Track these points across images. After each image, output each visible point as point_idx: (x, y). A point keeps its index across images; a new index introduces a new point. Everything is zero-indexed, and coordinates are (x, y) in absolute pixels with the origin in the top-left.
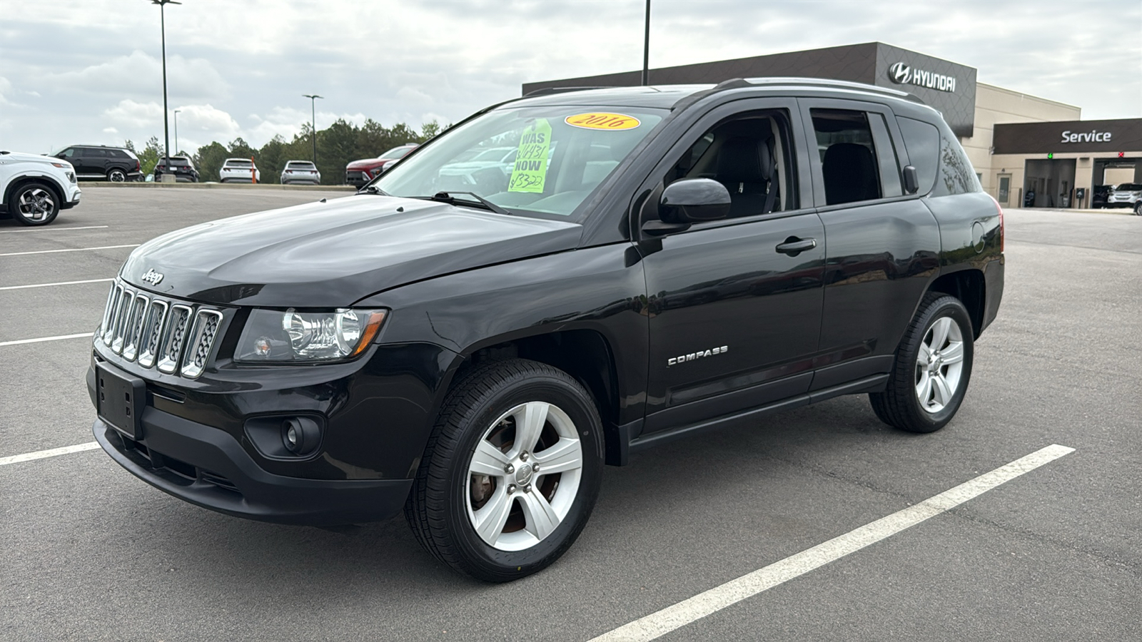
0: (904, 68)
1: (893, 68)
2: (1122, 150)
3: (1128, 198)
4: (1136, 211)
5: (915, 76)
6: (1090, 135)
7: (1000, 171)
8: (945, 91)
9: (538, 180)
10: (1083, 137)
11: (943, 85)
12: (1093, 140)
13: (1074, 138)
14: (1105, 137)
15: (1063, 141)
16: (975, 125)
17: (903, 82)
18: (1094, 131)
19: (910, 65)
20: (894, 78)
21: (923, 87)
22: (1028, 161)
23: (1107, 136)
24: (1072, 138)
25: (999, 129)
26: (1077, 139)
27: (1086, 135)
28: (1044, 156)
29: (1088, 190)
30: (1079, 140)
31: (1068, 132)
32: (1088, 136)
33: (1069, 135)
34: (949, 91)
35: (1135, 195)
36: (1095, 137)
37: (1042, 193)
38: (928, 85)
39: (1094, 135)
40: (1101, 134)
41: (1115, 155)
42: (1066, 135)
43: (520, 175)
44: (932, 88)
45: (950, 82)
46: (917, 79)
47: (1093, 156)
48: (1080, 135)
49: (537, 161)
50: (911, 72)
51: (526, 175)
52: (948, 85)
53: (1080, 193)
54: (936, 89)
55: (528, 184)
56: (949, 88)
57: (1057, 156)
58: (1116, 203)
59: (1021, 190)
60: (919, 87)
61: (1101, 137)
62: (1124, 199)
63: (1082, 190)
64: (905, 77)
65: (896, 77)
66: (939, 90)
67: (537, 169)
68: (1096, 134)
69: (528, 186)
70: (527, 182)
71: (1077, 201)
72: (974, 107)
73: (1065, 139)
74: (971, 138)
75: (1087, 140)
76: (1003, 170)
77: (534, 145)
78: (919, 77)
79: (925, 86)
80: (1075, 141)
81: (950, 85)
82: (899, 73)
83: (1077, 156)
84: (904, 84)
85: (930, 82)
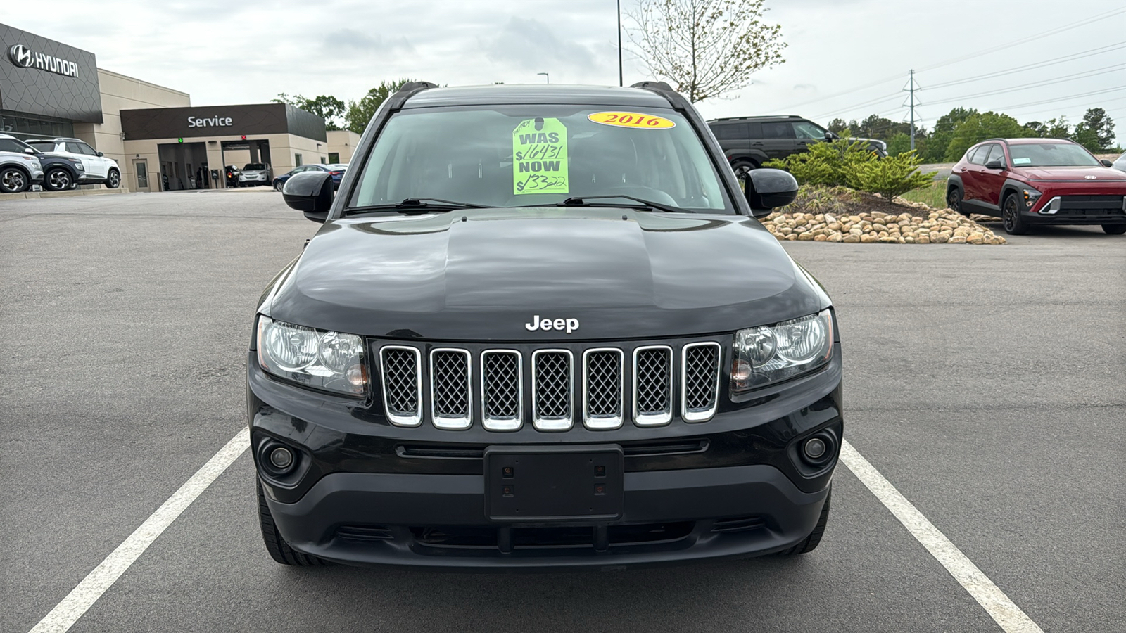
0: (24, 51)
1: (13, 50)
2: (243, 133)
3: (256, 177)
4: (276, 188)
5: (38, 60)
6: (214, 120)
7: (135, 157)
8: (69, 76)
9: (561, 180)
10: (207, 122)
11: (67, 71)
12: (217, 125)
13: (199, 123)
14: (227, 122)
15: (190, 126)
16: (103, 112)
17: (27, 65)
18: (216, 117)
19: (30, 49)
20: (17, 61)
21: (47, 71)
22: (160, 146)
23: (229, 121)
24: (197, 123)
25: (125, 115)
26: (203, 124)
27: (209, 120)
28: (175, 141)
29: (221, 171)
30: (205, 125)
31: (193, 118)
32: (212, 121)
33: (194, 120)
34: (73, 76)
35: (261, 174)
36: (216, 121)
37: (172, 176)
38: (52, 70)
39: (217, 120)
40: (223, 119)
41: (239, 138)
42: (191, 120)
43: (533, 177)
44: (56, 73)
45: (72, 66)
46: (40, 63)
47: (219, 139)
48: (204, 120)
49: (555, 161)
50: (33, 56)
51: (542, 176)
52: (72, 70)
53: (215, 174)
54: (60, 74)
55: (548, 185)
56: (73, 73)
57: (186, 140)
58: (246, 182)
59: (158, 174)
60: (43, 71)
61: (223, 122)
62: (253, 178)
63: (216, 171)
64: (28, 61)
65: (19, 60)
66: (64, 74)
67: (556, 169)
68: (219, 118)
69: (548, 187)
70: (545, 184)
71: (213, 182)
72: (99, 93)
73: (192, 124)
74: (102, 124)
75: (212, 124)
76: (138, 156)
77: (546, 145)
78: (41, 61)
79: (49, 71)
80: (201, 126)
81: (74, 70)
82: (21, 56)
83: (206, 139)
84: (28, 67)
85: (54, 67)
